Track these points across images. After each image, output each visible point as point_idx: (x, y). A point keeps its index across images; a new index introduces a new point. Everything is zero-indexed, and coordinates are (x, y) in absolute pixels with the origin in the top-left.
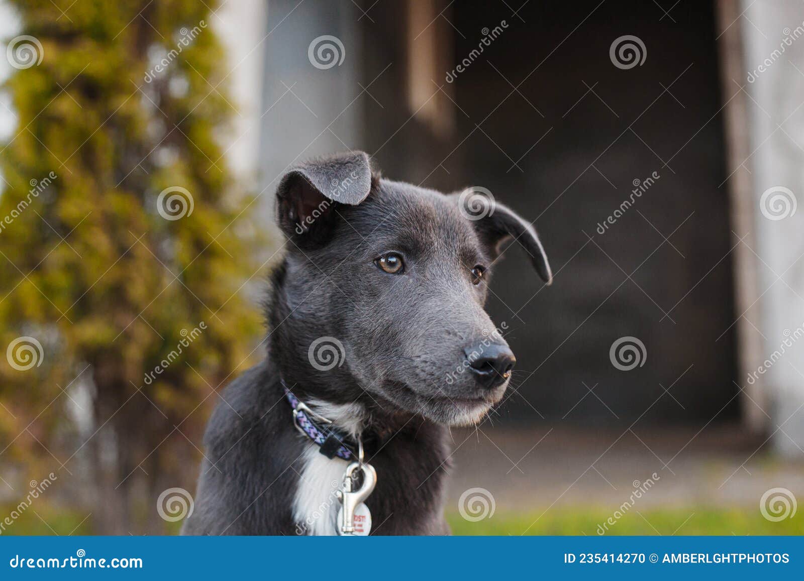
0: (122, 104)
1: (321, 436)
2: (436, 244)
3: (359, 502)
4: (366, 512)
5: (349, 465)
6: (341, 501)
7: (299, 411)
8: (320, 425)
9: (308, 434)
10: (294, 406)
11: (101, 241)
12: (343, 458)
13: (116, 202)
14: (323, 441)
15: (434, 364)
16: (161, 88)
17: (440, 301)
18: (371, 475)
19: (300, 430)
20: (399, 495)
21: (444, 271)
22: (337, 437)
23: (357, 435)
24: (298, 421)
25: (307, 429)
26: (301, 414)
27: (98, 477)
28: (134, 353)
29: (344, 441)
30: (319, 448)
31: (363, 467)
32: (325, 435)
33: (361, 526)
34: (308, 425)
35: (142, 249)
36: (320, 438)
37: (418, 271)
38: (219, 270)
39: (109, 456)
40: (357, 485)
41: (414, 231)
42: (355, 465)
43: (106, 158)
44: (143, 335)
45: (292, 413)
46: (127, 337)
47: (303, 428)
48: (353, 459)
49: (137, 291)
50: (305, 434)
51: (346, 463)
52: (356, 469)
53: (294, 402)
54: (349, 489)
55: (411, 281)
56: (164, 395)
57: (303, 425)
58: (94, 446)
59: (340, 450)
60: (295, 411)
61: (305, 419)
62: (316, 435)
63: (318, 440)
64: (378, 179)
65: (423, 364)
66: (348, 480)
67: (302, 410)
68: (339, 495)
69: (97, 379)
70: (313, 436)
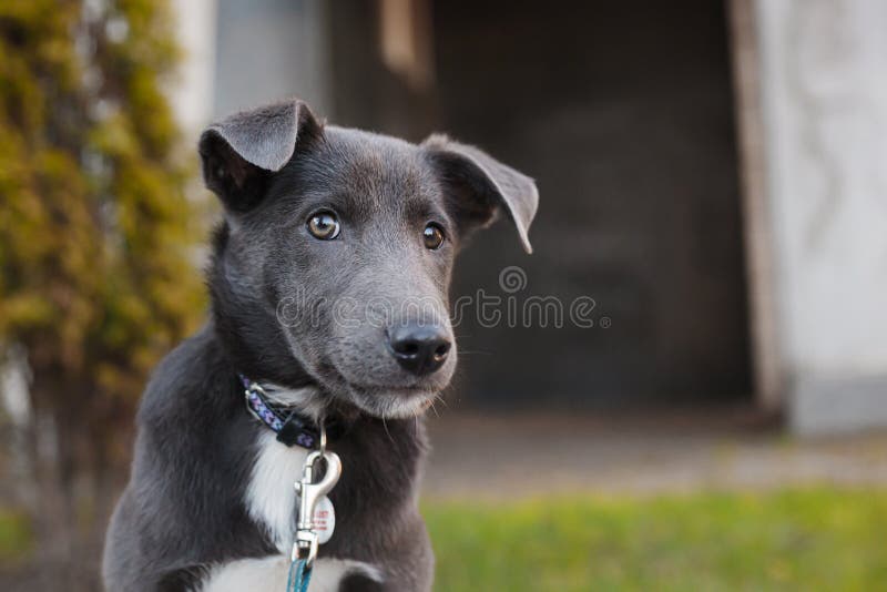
0: (53, 50)
1: (277, 421)
2: (376, 203)
3: (320, 496)
4: (329, 507)
5: (309, 453)
6: (299, 493)
7: (252, 392)
8: (276, 408)
9: (263, 418)
10: (246, 385)
11: (32, 205)
12: (303, 445)
13: (50, 162)
14: (280, 427)
15: (356, 346)
16: (97, 32)
17: (374, 271)
18: (334, 464)
19: (254, 413)
20: (371, 483)
21: (385, 235)
22: (296, 422)
23: (319, 420)
24: (251, 404)
25: (261, 413)
26: (254, 396)
27: (37, 473)
28: (72, 332)
29: (306, 427)
30: (275, 435)
31: (326, 456)
32: (282, 421)
33: (324, 523)
34: (263, 409)
35: (78, 214)
36: (277, 424)
37: (355, 235)
38: (167, 236)
39: (49, 447)
40: (318, 476)
41: (350, 190)
42: (316, 454)
43: (35, 112)
44: (82, 311)
45: (245, 395)
46: (63, 313)
47: (257, 412)
48: (314, 446)
49: (74, 260)
50: (258, 418)
51: (306, 451)
52: (318, 457)
53: (246, 381)
54: (309, 481)
55: (346, 247)
56: (108, 378)
57: (257, 408)
58: (32, 437)
59: (300, 438)
60: (247, 392)
61: (259, 402)
62: (272, 420)
63: (274, 426)
64: (323, 126)
65: (347, 348)
66: (309, 471)
67: (256, 391)
68: (297, 486)
69: (32, 362)
70: (268, 421)
